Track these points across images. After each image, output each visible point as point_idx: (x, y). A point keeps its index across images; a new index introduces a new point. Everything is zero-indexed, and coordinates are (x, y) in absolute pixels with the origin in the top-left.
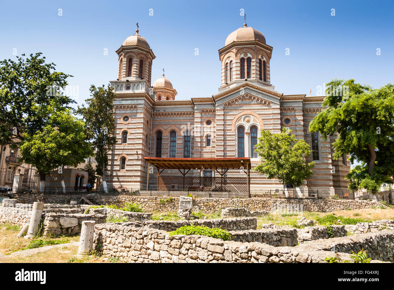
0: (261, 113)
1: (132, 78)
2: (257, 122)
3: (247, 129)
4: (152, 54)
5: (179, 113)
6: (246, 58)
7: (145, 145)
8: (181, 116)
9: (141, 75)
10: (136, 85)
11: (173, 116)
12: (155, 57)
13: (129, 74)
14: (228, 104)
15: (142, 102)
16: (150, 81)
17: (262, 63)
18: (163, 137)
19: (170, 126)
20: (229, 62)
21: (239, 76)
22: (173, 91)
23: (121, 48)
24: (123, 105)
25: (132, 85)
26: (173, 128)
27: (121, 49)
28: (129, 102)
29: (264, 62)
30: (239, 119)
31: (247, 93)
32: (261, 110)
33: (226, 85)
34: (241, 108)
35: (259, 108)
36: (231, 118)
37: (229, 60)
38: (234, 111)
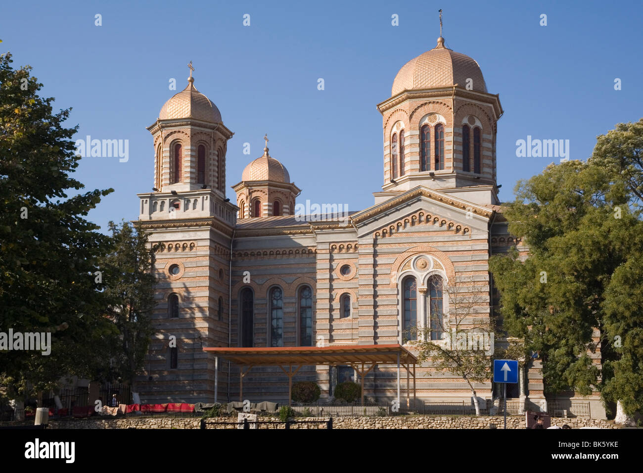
0: (451, 249)
1: (183, 186)
2: (442, 269)
3: (421, 284)
5: (287, 251)
6: (433, 124)
7: (217, 318)
8: (292, 257)
9: (200, 178)
10: (192, 201)
11: (275, 258)
12: (232, 134)
13: (176, 177)
14: (383, 233)
15: (207, 235)
16: (224, 187)
17: (472, 133)
18: (255, 302)
19: (269, 277)
20: (398, 133)
21: (418, 166)
22: (289, 188)
25: (183, 201)
26: (276, 281)
28: (179, 236)
29: (477, 129)
30: (404, 263)
31: (422, 209)
32: (449, 244)
33: (392, 184)
34: (410, 241)
35: (446, 240)
36: (389, 260)
37: (397, 128)
38: (394, 247)
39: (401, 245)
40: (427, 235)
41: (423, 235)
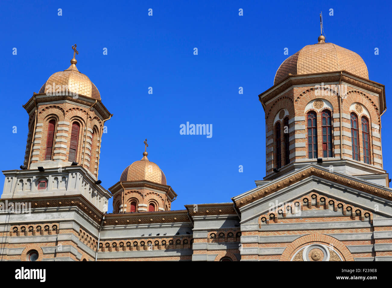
0: (349, 238)
4: (102, 109)
6: (318, 111)
10: (60, 178)
13: (47, 154)
14: (271, 218)
17: (360, 121)
20: (282, 120)
21: (304, 153)
23: (32, 99)
24: (27, 223)
25: (51, 178)
27: (33, 101)
28: (41, 217)
29: (364, 118)
30: (295, 254)
31: (314, 191)
32: (348, 231)
33: (275, 174)
34: (301, 228)
35: (343, 226)
36: (277, 250)
37: (280, 118)
38: (283, 235)
39: (291, 232)
40: (321, 220)
41: (316, 220)
